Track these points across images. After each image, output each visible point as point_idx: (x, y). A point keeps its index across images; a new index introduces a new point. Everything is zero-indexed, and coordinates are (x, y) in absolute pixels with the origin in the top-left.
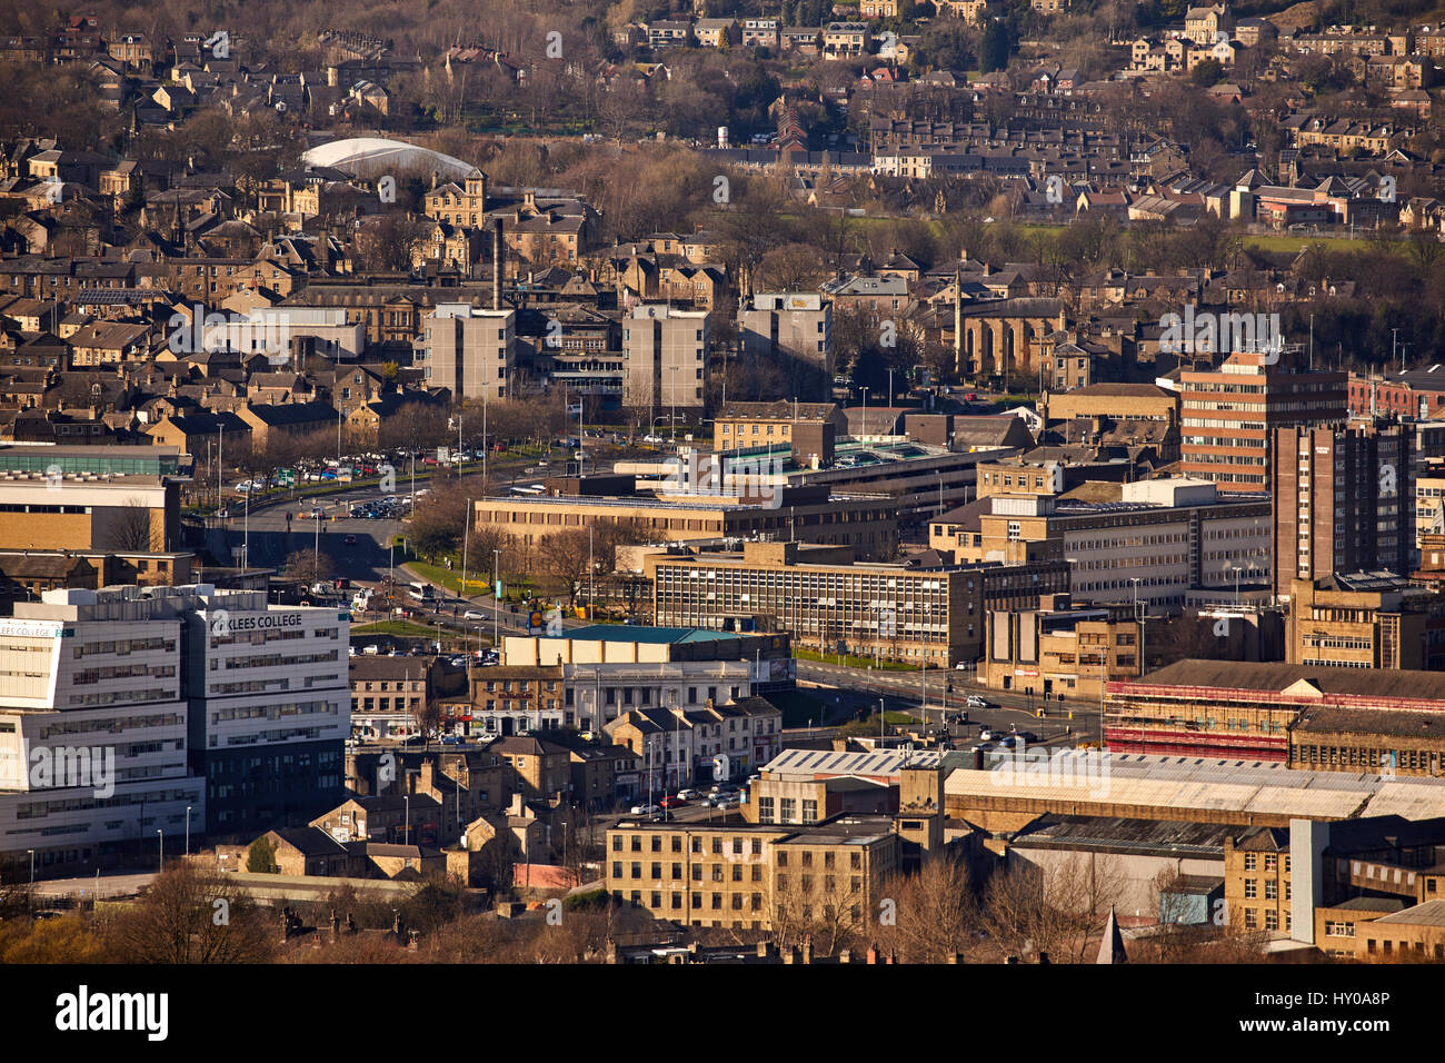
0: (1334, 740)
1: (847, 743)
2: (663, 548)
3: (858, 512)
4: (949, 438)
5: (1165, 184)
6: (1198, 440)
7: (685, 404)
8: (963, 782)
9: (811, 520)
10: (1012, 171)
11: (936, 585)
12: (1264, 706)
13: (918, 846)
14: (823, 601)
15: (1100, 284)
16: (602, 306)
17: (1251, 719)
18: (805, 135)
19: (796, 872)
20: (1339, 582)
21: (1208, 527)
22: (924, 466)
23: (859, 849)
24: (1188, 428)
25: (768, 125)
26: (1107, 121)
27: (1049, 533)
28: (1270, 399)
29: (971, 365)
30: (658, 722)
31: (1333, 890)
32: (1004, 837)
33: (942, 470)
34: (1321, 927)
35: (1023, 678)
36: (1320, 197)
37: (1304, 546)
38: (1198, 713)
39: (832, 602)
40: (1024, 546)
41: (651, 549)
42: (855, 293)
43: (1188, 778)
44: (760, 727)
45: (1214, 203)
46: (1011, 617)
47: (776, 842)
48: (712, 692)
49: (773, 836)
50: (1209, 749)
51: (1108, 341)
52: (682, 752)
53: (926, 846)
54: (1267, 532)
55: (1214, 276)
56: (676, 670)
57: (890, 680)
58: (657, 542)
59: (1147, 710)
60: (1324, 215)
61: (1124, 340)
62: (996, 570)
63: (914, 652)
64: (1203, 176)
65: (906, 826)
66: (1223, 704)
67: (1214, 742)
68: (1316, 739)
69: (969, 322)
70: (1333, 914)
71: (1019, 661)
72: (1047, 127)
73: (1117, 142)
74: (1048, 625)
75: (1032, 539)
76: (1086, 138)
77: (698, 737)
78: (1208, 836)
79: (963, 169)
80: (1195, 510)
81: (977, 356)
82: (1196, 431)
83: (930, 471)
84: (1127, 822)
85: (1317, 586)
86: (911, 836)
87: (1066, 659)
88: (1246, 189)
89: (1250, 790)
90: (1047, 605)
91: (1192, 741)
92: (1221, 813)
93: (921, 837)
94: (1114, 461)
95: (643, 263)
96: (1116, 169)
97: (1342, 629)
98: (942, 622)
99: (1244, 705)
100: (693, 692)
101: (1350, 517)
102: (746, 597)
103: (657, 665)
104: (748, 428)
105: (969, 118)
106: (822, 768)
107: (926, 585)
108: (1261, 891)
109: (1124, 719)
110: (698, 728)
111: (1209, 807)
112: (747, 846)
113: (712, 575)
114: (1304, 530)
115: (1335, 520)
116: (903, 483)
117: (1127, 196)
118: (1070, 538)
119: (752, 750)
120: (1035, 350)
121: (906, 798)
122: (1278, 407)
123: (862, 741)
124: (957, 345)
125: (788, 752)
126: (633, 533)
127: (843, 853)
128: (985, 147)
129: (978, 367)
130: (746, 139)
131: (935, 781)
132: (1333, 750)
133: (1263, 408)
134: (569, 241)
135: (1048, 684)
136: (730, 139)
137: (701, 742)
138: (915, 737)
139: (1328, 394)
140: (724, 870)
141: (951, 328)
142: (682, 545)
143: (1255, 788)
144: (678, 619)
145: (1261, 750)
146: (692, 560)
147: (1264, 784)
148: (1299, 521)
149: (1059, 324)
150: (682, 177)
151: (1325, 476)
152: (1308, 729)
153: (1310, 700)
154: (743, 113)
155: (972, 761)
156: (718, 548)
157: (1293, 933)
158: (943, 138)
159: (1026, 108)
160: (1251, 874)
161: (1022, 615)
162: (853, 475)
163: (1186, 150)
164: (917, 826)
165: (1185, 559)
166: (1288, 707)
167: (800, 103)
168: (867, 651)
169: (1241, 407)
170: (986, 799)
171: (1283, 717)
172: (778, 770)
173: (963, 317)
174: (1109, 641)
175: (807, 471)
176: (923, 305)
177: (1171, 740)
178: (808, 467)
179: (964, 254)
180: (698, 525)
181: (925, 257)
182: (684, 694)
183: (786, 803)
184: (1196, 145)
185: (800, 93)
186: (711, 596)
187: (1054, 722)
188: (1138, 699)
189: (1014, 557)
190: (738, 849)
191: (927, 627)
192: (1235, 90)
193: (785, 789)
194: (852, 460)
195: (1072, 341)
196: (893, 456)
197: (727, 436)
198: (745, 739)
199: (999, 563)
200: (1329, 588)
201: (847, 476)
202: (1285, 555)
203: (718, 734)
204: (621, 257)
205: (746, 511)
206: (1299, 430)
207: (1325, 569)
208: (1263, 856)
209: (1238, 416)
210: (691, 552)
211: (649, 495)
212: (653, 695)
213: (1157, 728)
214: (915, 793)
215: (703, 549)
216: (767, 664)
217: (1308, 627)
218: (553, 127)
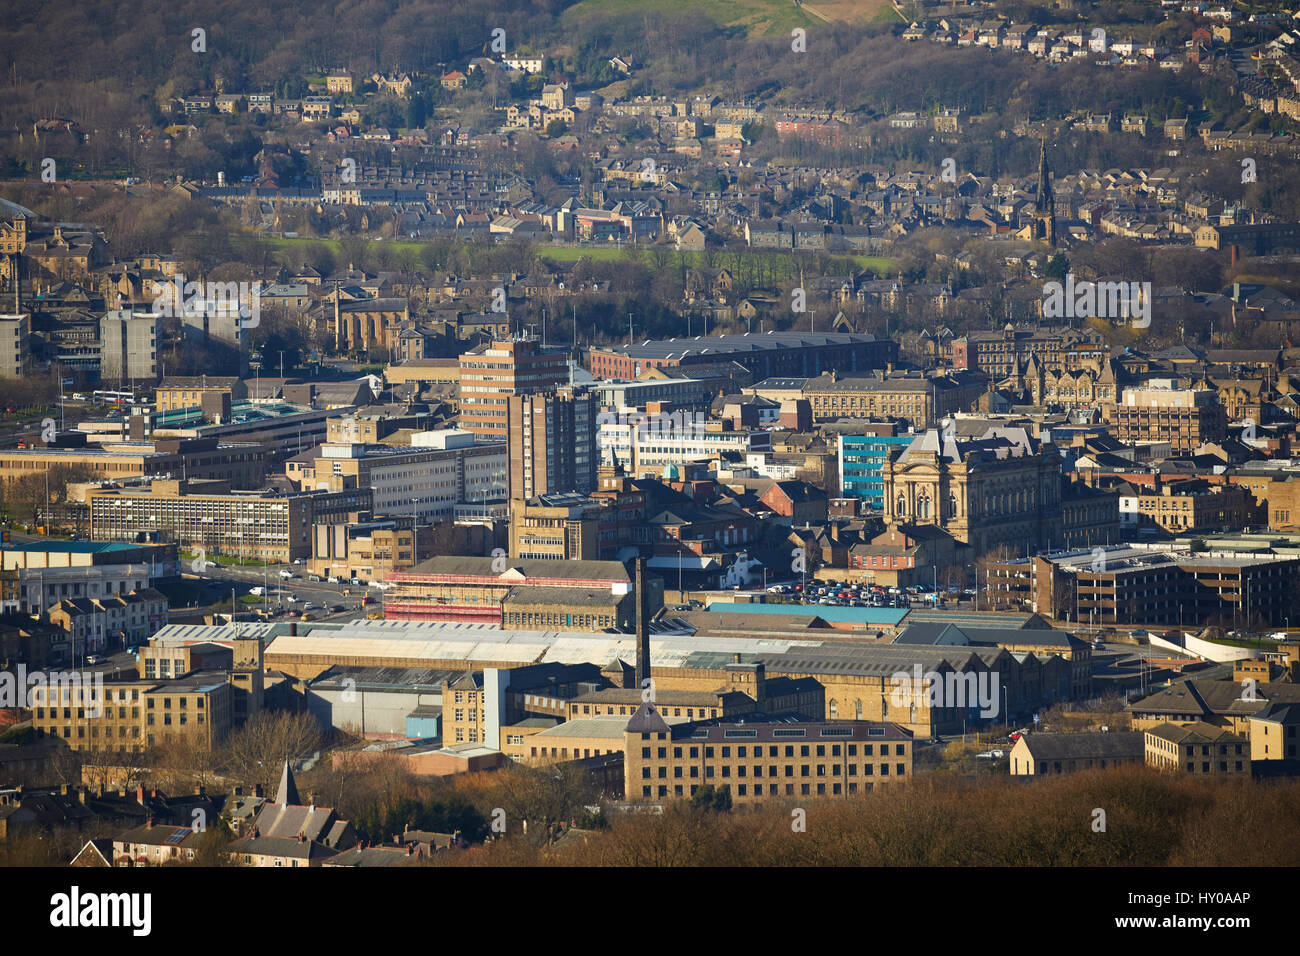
0: (531, 609)
1: (214, 619)
2: (99, 485)
3: (237, 456)
4: (312, 400)
5: (516, 207)
6: (471, 400)
7: (144, 377)
8: (282, 645)
9: (206, 462)
10: (415, 199)
11: (280, 507)
12: (488, 586)
13: (245, 691)
14: (205, 519)
15: (442, 285)
16: (94, 309)
17: (480, 595)
18: (277, 176)
19: (159, 712)
20: (542, 501)
21: (468, 462)
22: (293, 420)
23: (203, 696)
24: (465, 393)
25: (252, 170)
26: (481, 165)
27: (360, 469)
28: (517, 373)
29: (346, 344)
30: (81, 608)
31: (512, 714)
32: (306, 682)
33: (306, 422)
34: (504, 739)
35: (339, 569)
36: (614, 216)
37: (528, 474)
38: (445, 592)
39: (211, 520)
40: (341, 479)
41: (91, 485)
42: (272, 295)
43: (432, 638)
44: (153, 608)
45: (548, 219)
46: (328, 528)
47: (148, 692)
48: (123, 585)
49: (145, 688)
50: (451, 616)
51: (436, 326)
52: (99, 628)
53: (251, 691)
54: (504, 465)
55: (518, 278)
56: (97, 571)
57: (248, 572)
58: (95, 479)
59: (413, 591)
60: (617, 228)
61: (447, 325)
62: (322, 496)
63: (267, 553)
64: (543, 201)
65: (236, 678)
66: (462, 585)
67: (456, 611)
68: (520, 609)
69: (345, 315)
70: (513, 730)
71: (335, 558)
72: (440, 169)
73: (486, 179)
74: (353, 533)
75: (347, 473)
76: (466, 176)
77: (109, 617)
78: (438, 679)
79: (382, 199)
80: (461, 452)
81: (350, 337)
82: (471, 394)
83: (298, 423)
84: (387, 670)
85: (528, 503)
86: (239, 684)
87: (365, 556)
88: (568, 211)
89: (469, 645)
90: (353, 520)
91: (442, 611)
92: (451, 662)
93: (247, 685)
94: (419, 415)
95: (131, 277)
96: (484, 198)
97: (544, 532)
98: (284, 532)
99: (475, 586)
100: (109, 586)
101: (557, 455)
102: (153, 518)
103: (83, 568)
104: (179, 394)
105: (388, 163)
106: (191, 637)
107: (274, 507)
108: (466, 716)
109: (397, 597)
110: (109, 611)
111: (444, 657)
112: (129, 695)
113: (130, 503)
114: (528, 464)
115: (547, 457)
116: (270, 433)
117: (490, 216)
118: (374, 472)
119: (147, 625)
120: (389, 333)
121: (237, 659)
122: (522, 378)
123: (224, 616)
124: (337, 331)
125: (169, 626)
126: (81, 474)
127: (192, 699)
128: (397, 184)
129: (351, 346)
130: (237, 180)
131: (257, 647)
132: (530, 615)
133: (513, 379)
134: (82, 261)
135: (354, 573)
136: (226, 179)
137: (111, 620)
138: (259, 612)
139: (557, 369)
140: (113, 712)
141: (332, 319)
142: (112, 482)
143: (473, 644)
144: (107, 533)
145: (486, 616)
146: (117, 493)
147: (479, 641)
148: (524, 458)
149: (405, 316)
150: (167, 215)
151: (540, 427)
152: (514, 602)
153: (518, 582)
154: (235, 162)
155: (289, 630)
156: (137, 484)
157: (486, 744)
158: (370, 177)
159: (428, 156)
160: (459, 706)
161: (336, 527)
162: (243, 428)
163: (532, 183)
164: (244, 678)
165: (454, 484)
166: (503, 587)
167: (275, 155)
168: (235, 552)
169: (498, 378)
170: (297, 656)
171: (499, 594)
172: (161, 639)
173: (340, 312)
174: (393, 543)
175: (212, 426)
176: (315, 304)
177: (428, 611)
178: (213, 422)
179: (351, 266)
180: (127, 467)
181: (326, 268)
182: (102, 587)
183: (164, 662)
184: (538, 179)
185: (276, 148)
186: (130, 517)
187: (355, 599)
188: (405, 584)
189: (334, 486)
190: (122, 696)
191: (275, 536)
192: (574, 140)
193: (163, 652)
194: (244, 417)
195: (412, 327)
196: (273, 414)
197: (165, 400)
198: (143, 617)
199: (326, 491)
200: (536, 505)
201: (238, 428)
202: (516, 481)
203: (124, 614)
204: (116, 272)
205: (160, 456)
206: (524, 398)
207: (541, 489)
208: (467, 693)
209: (496, 384)
210: (118, 487)
211: (96, 447)
212: (82, 588)
213: (418, 603)
214: (243, 655)
215: (126, 485)
216: (160, 565)
217: (522, 532)
218: (105, 173)
